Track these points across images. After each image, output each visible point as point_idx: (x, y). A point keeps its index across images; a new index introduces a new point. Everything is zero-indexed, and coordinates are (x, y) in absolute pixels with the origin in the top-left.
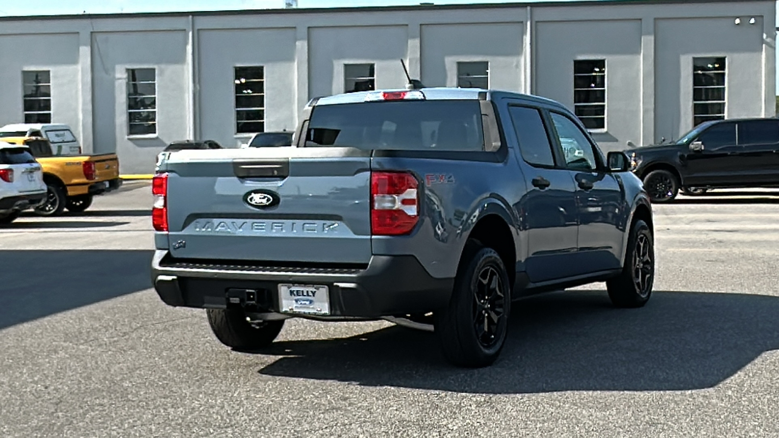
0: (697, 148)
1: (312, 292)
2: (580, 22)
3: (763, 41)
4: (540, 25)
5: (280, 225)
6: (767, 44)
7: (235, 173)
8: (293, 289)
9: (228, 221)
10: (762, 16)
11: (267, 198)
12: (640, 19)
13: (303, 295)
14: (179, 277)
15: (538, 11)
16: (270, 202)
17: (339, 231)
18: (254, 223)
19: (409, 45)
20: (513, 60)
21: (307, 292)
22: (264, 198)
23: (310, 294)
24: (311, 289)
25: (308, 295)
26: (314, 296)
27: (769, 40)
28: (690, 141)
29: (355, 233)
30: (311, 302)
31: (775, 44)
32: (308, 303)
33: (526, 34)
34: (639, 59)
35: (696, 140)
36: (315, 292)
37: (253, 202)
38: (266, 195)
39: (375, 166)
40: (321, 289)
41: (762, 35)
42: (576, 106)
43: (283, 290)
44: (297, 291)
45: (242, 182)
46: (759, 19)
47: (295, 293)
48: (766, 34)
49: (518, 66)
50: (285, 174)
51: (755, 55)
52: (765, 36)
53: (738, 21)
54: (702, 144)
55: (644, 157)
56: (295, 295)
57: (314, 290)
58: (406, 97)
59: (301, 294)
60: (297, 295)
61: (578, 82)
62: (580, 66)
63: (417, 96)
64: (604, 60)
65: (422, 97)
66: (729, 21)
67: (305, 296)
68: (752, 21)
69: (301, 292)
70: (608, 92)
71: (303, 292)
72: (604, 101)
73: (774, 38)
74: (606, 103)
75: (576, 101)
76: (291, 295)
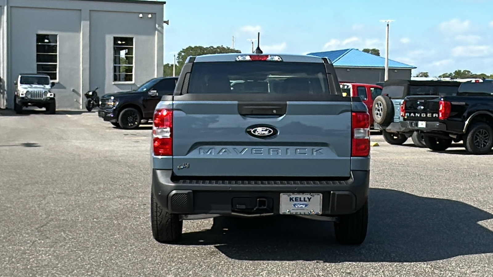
0: (153, 94)
1: (308, 198)
2: (41, 9)
3: (156, 29)
4: (13, 9)
5: (277, 150)
6: (158, 31)
7: (238, 112)
8: (292, 197)
9: (230, 147)
10: (155, 14)
11: (268, 131)
12: (81, 10)
13: (300, 201)
14: (193, 191)
16: (271, 133)
17: (326, 154)
18: (252, 149)
21: (304, 198)
22: (266, 130)
23: (306, 199)
24: (307, 196)
25: (305, 201)
26: (309, 201)
27: (159, 28)
28: (148, 90)
29: (339, 156)
30: (306, 205)
31: (163, 31)
32: (304, 206)
33: (4, 15)
34: (80, 36)
35: (152, 89)
36: (311, 198)
37: (256, 134)
38: (268, 128)
39: (353, 108)
40: (315, 196)
42: (37, 64)
43: (284, 198)
44: (296, 198)
45: (244, 119)
46: (154, 16)
47: (294, 199)
48: (158, 25)
50: (281, 113)
51: (151, 37)
52: (157, 26)
53: (141, 15)
54: (157, 92)
55: (120, 100)
56: (293, 201)
57: (309, 197)
58: (268, 59)
59: (299, 200)
60: (296, 201)
61: (39, 49)
62: (40, 38)
63: (276, 58)
64: (56, 35)
65: (280, 59)
66: (136, 15)
67: (302, 201)
68: (150, 16)
69: (299, 199)
70: (59, 56)
71: (300, 198)
72: (56, 62)
73: (162, 27)
74: (58, 63)
75: (37, 61)
76: (290, 201)
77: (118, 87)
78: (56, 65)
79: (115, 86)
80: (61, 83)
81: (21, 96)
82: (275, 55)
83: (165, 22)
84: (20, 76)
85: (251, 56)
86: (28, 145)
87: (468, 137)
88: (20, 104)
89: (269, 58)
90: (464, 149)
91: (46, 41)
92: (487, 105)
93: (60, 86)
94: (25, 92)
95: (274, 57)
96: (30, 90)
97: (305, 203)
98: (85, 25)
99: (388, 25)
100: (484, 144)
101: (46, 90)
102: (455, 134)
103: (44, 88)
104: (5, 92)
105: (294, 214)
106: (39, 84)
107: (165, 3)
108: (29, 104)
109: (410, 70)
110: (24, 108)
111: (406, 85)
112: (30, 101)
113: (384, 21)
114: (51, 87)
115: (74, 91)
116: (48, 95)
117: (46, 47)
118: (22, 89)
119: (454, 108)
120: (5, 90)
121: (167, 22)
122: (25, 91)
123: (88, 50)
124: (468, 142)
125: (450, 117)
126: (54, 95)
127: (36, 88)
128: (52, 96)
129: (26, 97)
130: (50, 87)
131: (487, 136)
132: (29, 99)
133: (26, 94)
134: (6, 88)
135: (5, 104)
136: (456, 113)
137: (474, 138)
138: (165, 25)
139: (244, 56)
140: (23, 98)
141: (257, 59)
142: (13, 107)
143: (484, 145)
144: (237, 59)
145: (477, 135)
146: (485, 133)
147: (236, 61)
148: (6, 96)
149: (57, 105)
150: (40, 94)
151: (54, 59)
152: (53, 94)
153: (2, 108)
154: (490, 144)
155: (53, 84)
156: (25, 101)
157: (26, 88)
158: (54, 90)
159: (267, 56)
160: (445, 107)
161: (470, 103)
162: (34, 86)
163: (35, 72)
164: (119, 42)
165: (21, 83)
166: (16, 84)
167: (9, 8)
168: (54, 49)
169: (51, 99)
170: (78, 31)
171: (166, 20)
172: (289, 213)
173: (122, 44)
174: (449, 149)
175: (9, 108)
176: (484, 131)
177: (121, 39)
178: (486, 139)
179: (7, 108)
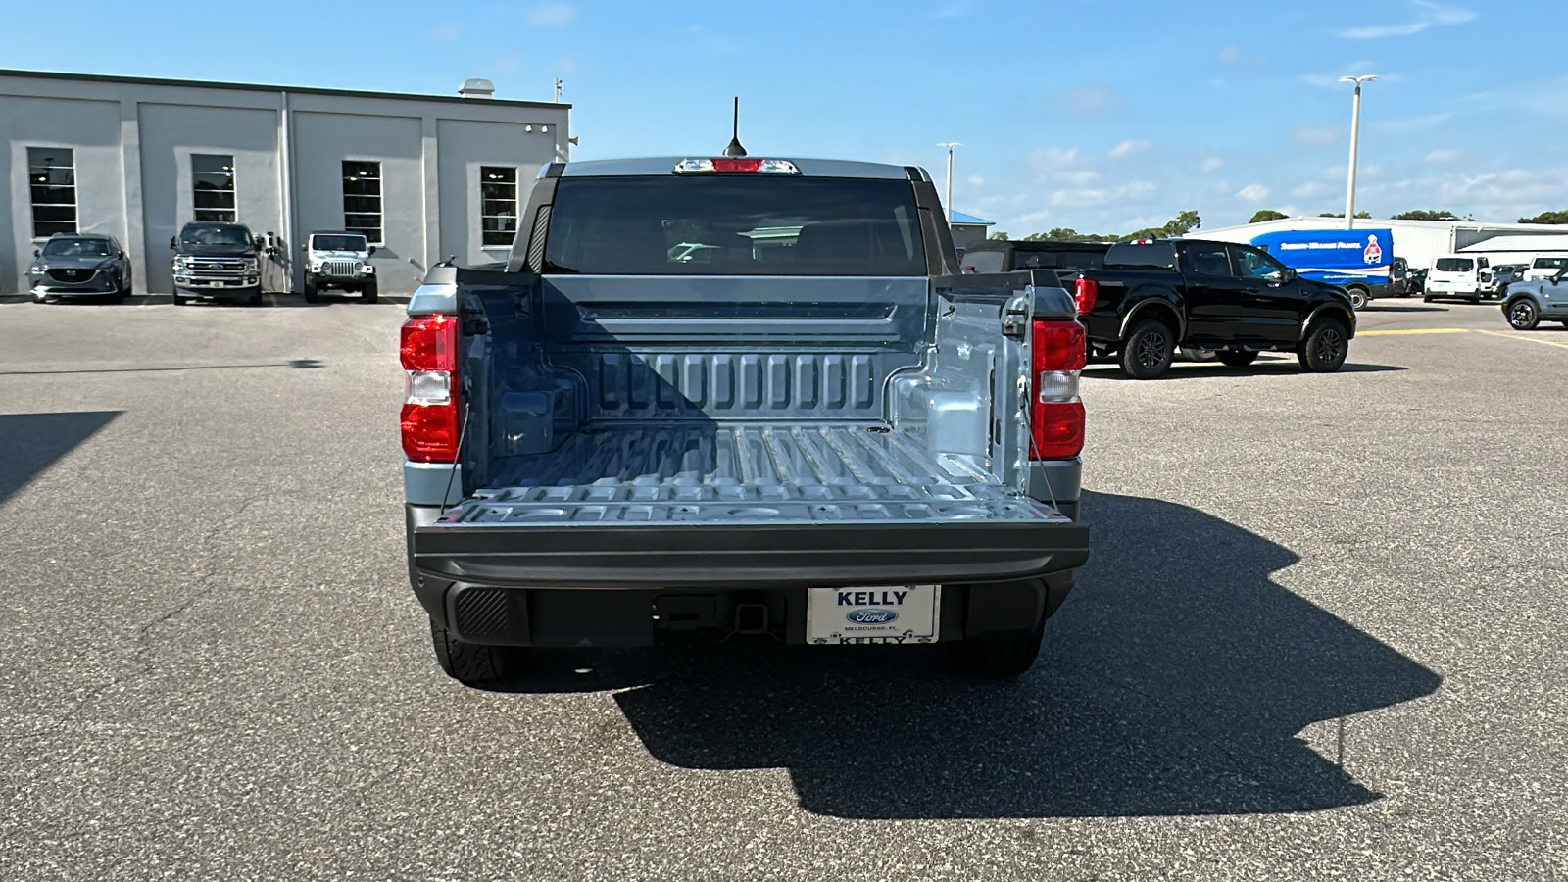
1: (896, 594)
2: (347, 116)
3: (556, 153)
4: (297, 115)
6: (560, 156)
8: (845, 590)
10: (554, 125)
12: (421, 118)
13: (872, 602)
15: (295, 98)
19: (123, 128)
20: (265, 156)
21: (885, 594)
23: (891, 598)
24: (893, 591)
25: (885, 602)
26: (900, 602)
27: (562, 152)
30: (890, 616)
31: (568, 156)
32: (883, 616)
33: (281, 125)
34: (420, 165)
36: (904, 593)
40: (921, 588)
41: (555, 147)
42: (346, 215)
44: (857, 594)
46: (551, 128)
48: (560, 145)
49: (272, 164)
52: (558, 148)
53: (529, 129)
57: (901, 592)
58: (760, 168)
59: (867, 600)
60: (857, 603)
61: (348, 187)
62: (350, 168)
63: (784, 168)
64: (379, 163)
65: (794, 170)
66: (521, 127)
67: (878, 603)
68: (545, 129)
69: (867, 597)
70: (385, 200)
71: (872, 594)
72: (380, 211)
73: (567, 150)
74: (382, 213)
75: (346, 209)
76: (840, 603)
77: (492, 256)
78: (379, 216)
79: (486, 254)
80: (389, 247)
81: (313, 271)
82: (781, 159)
83: (571, 141)
84: (312, 236)
85: (714, 160)
86: (302, 364)
87: (1128, 348)
88: (312, 286)
89: (764, 168)
90: (1117, 366)
91: (363, 173)
92: (1160, 286)
93: (386, 253)
94: (320, 264)
95: (778, 165)
96: (329, 260)
97: (887, 607)
98: (429, 145)
99: (951, 152)
100: (1155, 360)
101: (360, 261)
102: (1103, 342)
103: (356, 257)
104: (290, 265)
105: (853, 642)
106: (346, 250)
107: (570, 106)
108: (330, 285)
109: (985, 227)
110: (321, 293)
111: (1008, 249)
112: (332, 280)
113: (943, 145)
114: (370, 255)
115: (412, 261)
116: (364, 269)
117: (364, 186)
118: (317, 259)
119: (1103, 293)
120: (288, 261)
121: (575, 141)
122: (321, 262)
123: (436, 190)
124: (1127, 356)
125: (1095, 309)
126: (374, 269)
127: (343, 258)
128: (371, 272)
129: (322, 272)
130: (367, 255)
131: (1162, 345)
132: (328, 276)
133: (322, 267)
134: (290, 258)
135: (290, 285)
136: (1108, 302)
137: (1139, 348)
138: (571, 145)
139: (697, 161)
140: (317, 274)
141: (732, 168)
142: (302, 290)
143: (1156, 362)
144: (678, 169)
145: (1143, 342)
146: (1159, 339)
147: (676, 174)
148: (290, 270)
149: (380, 287)
150: (349, 268)
151: (375, 205)
152: (371, 267)
153: (285, 292)
154: (1167, 359)
155: (373, 250)
156: (321, 281)
157: (322, 257)
158: (374, 261)
159: (759, 161)
160: (1086, 291)
161: (1132, 283)
162: (337, 253)
163: (343, 229)
164: (493, 177)
165: (315, 248)
166: (306, 249)
167: (291, 113)
168: (375, 187)
169: (368, 275)
170: (418, 156)
171: (573, 138)
172: (837, 641)
173: (497, 180)
174: (1088, 367)
175: (296, 292)
176: (1156, 334)
177: (495, 170)
178: (1160, 351)
179: (293, 293)
